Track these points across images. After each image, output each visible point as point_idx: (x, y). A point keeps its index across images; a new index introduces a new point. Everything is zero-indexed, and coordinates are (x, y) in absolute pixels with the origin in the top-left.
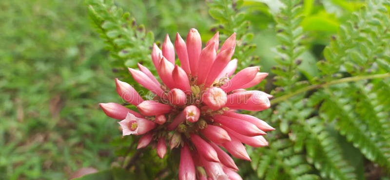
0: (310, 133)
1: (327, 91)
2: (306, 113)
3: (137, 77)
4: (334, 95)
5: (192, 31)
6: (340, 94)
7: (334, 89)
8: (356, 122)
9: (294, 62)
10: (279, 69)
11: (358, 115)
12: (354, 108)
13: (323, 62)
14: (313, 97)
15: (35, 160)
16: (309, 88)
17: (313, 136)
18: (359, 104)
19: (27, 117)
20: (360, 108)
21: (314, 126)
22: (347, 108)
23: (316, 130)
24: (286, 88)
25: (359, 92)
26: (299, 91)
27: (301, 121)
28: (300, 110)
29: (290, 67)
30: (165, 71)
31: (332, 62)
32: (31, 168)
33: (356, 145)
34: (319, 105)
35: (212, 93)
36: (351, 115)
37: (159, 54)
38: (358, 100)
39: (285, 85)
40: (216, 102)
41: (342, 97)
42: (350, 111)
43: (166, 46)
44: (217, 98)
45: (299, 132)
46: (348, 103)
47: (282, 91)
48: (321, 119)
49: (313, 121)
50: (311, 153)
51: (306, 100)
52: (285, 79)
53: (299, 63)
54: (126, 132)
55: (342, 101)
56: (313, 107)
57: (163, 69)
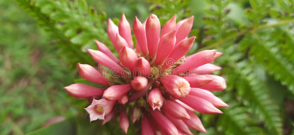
0: (239, 75)
1: (255, 36)
2: (236, 57)
3: (96, 57)
4: (261, 39)
5: (152, 18)
6: (267, 38)
7: (262, 34)
8: (283, 62)
9: (223, 11)
10: (209, 19)
11: (284, 56)
12: (281, 49)
13: (249, 9)
14: (242, 42)
15: (20, 100)
16: (238, 34)
17: (242, 77)
18: (285, 46)
19: (13, 67)
20: (286, 50)
21: (243, 68)
22: (274, 50)
23: (245, 72)
24: (217, 36)
25: (285, 35)
26: (229, 38)
27: (232, 64)
28: (231, 54)
29: (220, 16)
30: (127, 59)
31: (258, 9)
32: (17, 106)
33: (284, 83)
34: (248, 49)
35: (176, 85)
36: (278, 57)
37: (117, 34)
38: (284, 42)
39: (216, 33)
40: (181, 92)
41: (270, 40)
42: (277, 53)
43: (122, 25)
44: (182, 89)
45: (229, 74)
46: (275, 46)
47: (213, 39)
48: (249, 62)
49: (242, 64)
50: (241, 92)
51: (236, 46)
52: (215, 28)
53: (228, 12)
54: (93, 117)
55: (269, 44)
56: (243, 51)
57: (125, 57)
